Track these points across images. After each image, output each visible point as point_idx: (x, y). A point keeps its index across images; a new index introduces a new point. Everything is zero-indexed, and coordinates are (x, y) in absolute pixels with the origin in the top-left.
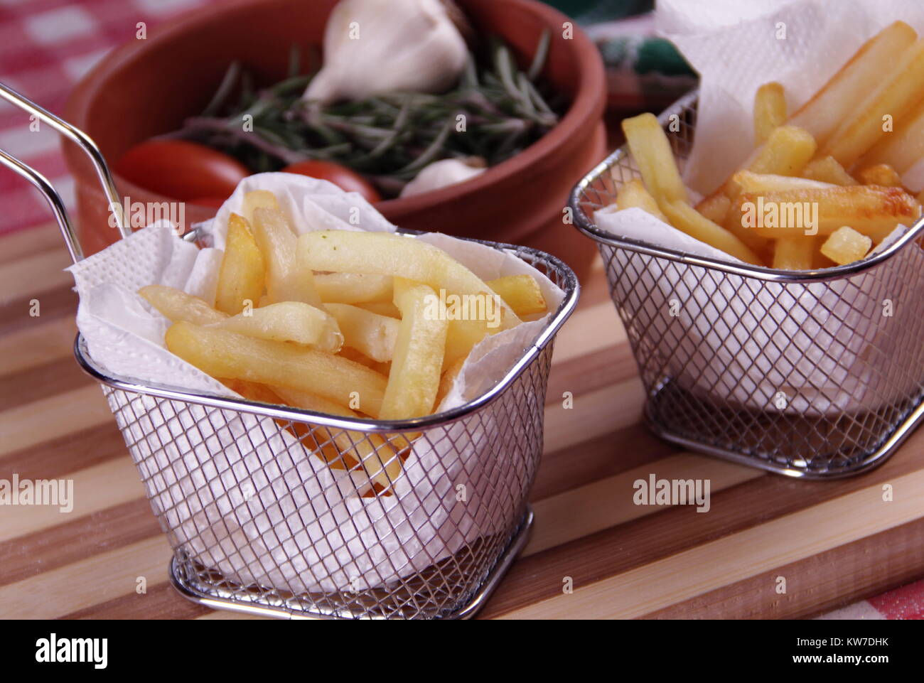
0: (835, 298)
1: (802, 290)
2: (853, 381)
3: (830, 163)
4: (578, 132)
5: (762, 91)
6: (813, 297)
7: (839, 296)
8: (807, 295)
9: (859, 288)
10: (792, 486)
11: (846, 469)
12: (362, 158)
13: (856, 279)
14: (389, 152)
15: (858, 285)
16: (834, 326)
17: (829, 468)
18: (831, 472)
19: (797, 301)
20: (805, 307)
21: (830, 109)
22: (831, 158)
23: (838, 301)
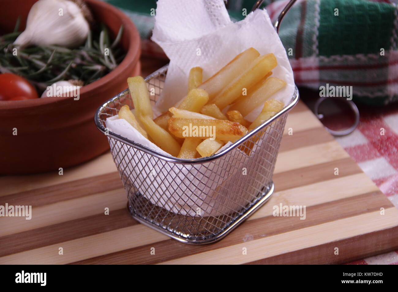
0: (197, 171)
1: (182, 166)
2: (206, 206)
3: (214, 107)
4: (118, 76)
5: (193, 70)
6: (187, 170)
7: (198, 170)
8: (184, 168)
9: (207, 168)
10: (180, 246)
11: (204, 241)
12: (33, 73)
13: (206, 164)
14: (45, 72)
15: (207, 167)
16: (197, 182)
17: (196, 240)
18: (197, 242)
19: (180, 170)
20: (184, 173)
21: (218, 83)
22: (214, 104)
23: (198, 173)
